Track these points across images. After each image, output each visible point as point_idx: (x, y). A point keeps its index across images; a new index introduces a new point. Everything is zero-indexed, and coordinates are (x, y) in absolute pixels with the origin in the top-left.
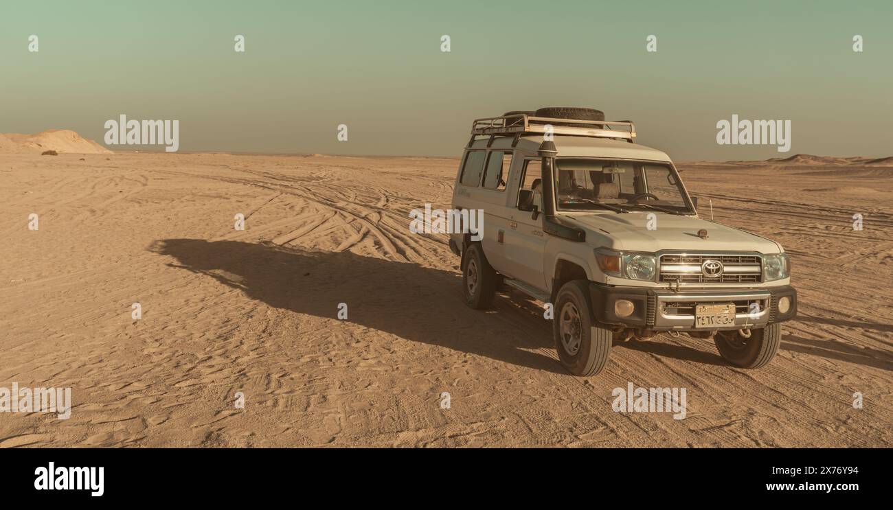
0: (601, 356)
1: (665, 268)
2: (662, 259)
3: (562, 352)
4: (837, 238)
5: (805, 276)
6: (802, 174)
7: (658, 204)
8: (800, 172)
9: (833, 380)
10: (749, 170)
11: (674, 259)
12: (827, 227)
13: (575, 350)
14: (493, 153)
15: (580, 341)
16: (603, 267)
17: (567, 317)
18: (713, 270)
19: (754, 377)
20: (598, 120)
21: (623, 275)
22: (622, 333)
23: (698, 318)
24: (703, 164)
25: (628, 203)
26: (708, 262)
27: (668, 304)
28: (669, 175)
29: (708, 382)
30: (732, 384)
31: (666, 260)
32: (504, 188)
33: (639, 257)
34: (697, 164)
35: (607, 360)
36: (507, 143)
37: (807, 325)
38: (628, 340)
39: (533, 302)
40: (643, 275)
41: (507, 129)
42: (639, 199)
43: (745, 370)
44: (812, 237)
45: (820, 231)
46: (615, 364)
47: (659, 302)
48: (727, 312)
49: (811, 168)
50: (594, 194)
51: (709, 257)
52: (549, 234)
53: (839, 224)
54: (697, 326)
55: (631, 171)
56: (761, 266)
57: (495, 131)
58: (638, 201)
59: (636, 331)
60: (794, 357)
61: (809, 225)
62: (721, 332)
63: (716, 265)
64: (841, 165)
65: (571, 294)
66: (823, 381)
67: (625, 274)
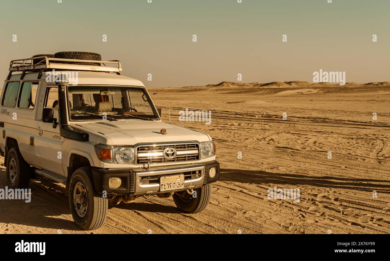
0: (101, 216)
1: (141, 155)
2: (138, 149)
3: (75, 215)
4: (245, 130)
5: (227, 154)
6: (226, 93)
7: (136, 114)
8: (225, 92)
9: (240, 215)
10: (196, 92)
11: (146, 149)
12: (239, 124)
13: (84, 213)
14: (25, 83)
15: (87, 207)
16: (100, 157)
17: (78, 192)
18: (170, 154)
19: (196, 218)
20: (97, 60)
21: (113, 161)
22: (115, 199)
23: (162, 185)
24: (169, 89)
25: (117, 114)
26: (167, 149)
27: (143, 178)
28: (143, 95)
29: (169, 225)
30: (184, 224)
31: (141, 150)
32: (33, 108)
33: (124, 148)
34: (166, 89)
35: (106, 218)
36: (35, 76)
37: (227, 183)
38: (118, 203)
39: (58, 184)
40: (126, 160)
41: (34, 67)
42: (125, 111)
43: (191, 214)
44: (230, 131)
45: (235, 127)
46: (111, 219)
47: (137, 177)
48: (179, 179)
49: (231, 89)
50: (96, 109)
51: (167, 146)
52: (65, 137)
53: (246, 122)
54: (161, 190)
55: (120, 93)
56: (198, 149)
57: (26, 68)
58: (124, 112)
59: (124, 197)
60: (219, 203)
61: (229, 124)
62: (177, 192)
63: (172, 151)
64: (247, 87)
65: (80, 176)
66: (235, 216)
67: (115, 160)
